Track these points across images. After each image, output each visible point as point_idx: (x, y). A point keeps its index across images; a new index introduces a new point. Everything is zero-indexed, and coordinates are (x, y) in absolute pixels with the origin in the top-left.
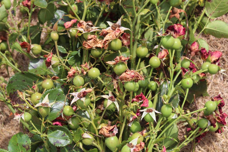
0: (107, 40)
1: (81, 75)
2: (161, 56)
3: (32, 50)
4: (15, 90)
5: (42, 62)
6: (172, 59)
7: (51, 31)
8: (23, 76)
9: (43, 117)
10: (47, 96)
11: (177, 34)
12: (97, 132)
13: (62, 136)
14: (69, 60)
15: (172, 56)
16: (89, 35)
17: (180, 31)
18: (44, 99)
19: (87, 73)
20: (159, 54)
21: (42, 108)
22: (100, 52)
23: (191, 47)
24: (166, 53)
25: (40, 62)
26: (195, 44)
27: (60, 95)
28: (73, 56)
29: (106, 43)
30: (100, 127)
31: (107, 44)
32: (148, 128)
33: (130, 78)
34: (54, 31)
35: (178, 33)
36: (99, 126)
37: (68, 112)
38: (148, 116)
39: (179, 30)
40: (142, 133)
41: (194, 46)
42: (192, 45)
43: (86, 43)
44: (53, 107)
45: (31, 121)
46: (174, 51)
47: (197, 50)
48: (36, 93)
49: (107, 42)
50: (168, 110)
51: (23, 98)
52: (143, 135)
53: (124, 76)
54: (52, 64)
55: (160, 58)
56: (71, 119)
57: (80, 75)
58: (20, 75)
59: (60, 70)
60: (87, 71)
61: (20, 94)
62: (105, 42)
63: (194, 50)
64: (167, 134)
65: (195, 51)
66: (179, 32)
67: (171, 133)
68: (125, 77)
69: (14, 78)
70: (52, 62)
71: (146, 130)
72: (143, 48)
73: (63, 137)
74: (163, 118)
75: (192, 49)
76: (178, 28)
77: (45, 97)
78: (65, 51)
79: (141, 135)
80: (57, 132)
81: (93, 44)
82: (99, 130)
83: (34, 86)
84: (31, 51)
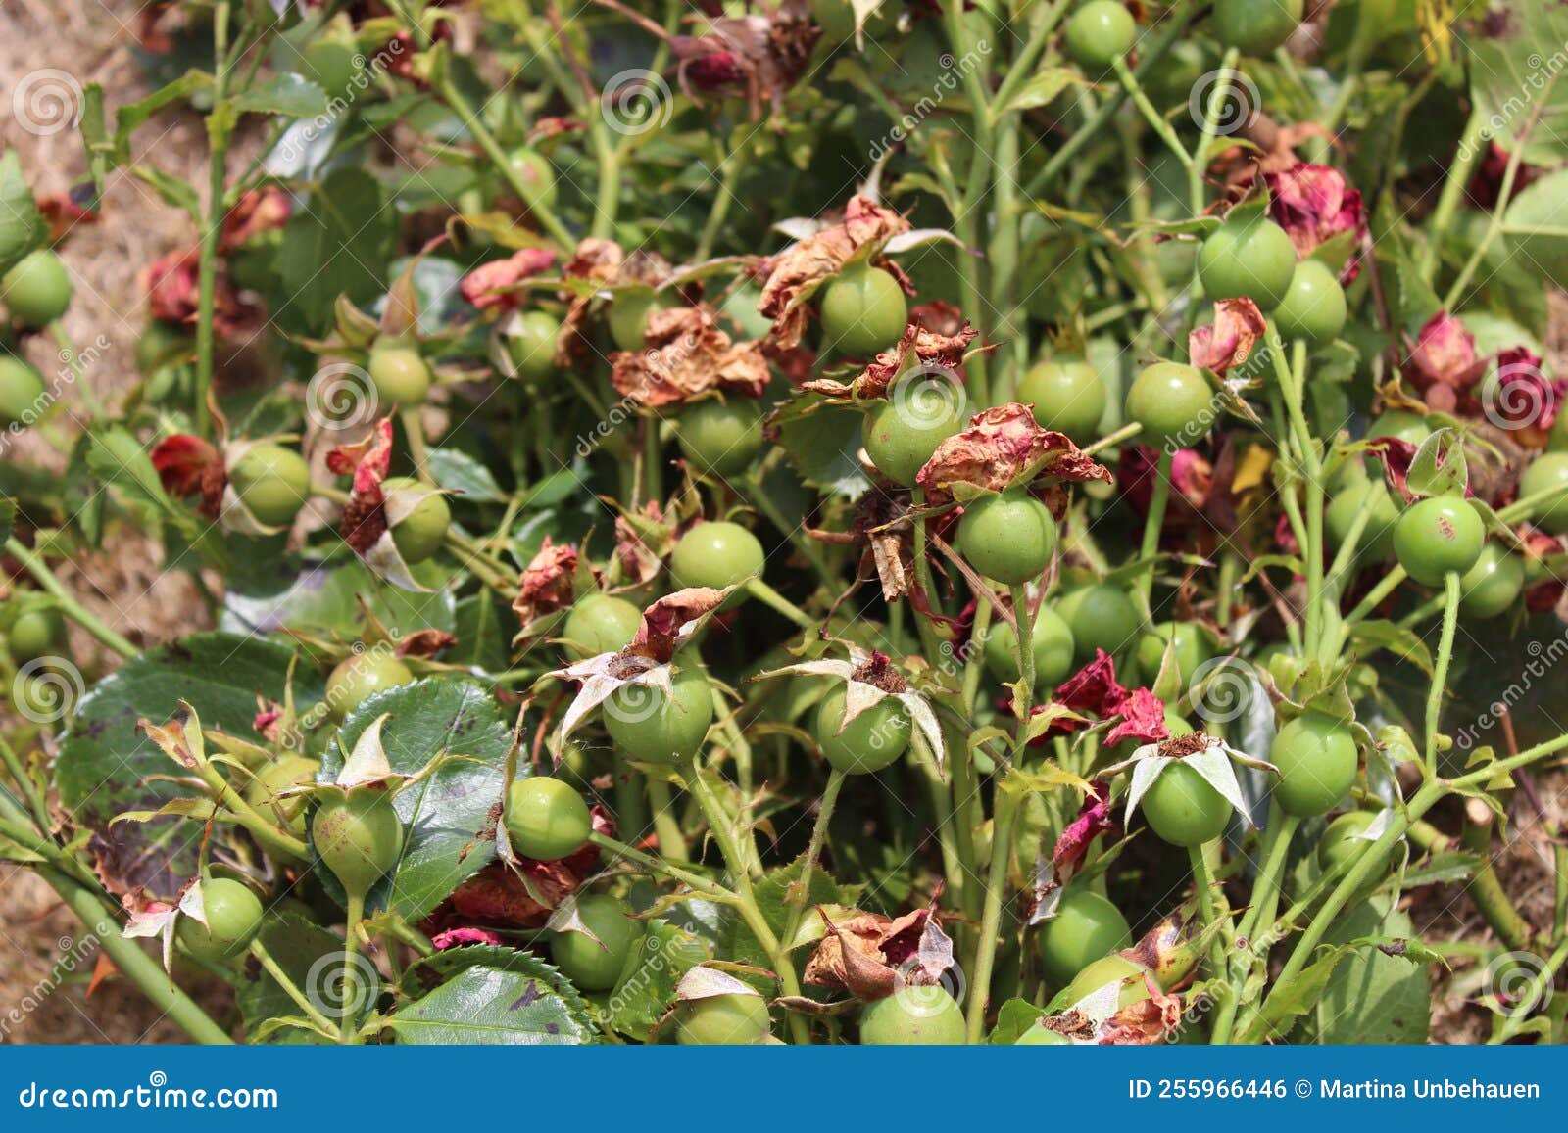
0: (795, 281)
1: (618, 590)
2: (1210, 350)
3: (239, 480)
4: (124, 791)
5: (319, 586)
6: (1293, 389)
7: (371, 341)
8: (183, 677)
9: (347, 888)
10: (372, 733)
11: (1303, 229)
12: (786, 970)
13: (515, 1006)
14: (521, 543)
15: (1291, 371)
16: (654, 309)
17: (1322, 204)
18: (351, 761)
19: (667, 561)
20: (1193, 340)
21: (342, 810)
22: (747, 424)
23: (1416, 351)
24: (1246, 327)
25: (303, 592)
26: (1443, 330)
27: (470, 726)
28: (547, 515)
29: (788, 296)
30: (809, 930)
31: (790, 304)
32: (1186, 912)
33: (1000, 468)
34: (394, 332)
35: (1309, 223)
36: (800, 921)
37: (545, 816)
38: (1177, 782)
39: (1311, 203)
40: (1144, 949)
41: (1440, 342)
42: (1422, 337)
43: (636, 369)
44: (427, 820)
45: (258, 948)
46: (1300, 349)
47: (1466, 373)
48: (282, 760)
49: (793, 289)
50: (1324, 744)
51: (185, 757)
52: (1153, 963)
53: (954, 453)
54: (396, 516)
55: (1207, 362)
56: (571, 899)
57: (612, 587)
58: (157, 674)
59: (460, 613)
60: (665, 551)
61: (160, 737)
62: (781, 294)
63: (1447, 368)
64: (1339, 1005)
65: (1449, 376)
66: (1317, 216)
67: (1374, 984)
68: (966, 457)
69: (111, 701)
70: (392, 499)
71: (1178, 924)
72: (1063, 363)
73: (522, 1008)
74: (1292, 824)
75: (1431, 367)
76: (1304, 194)
77: (360, 744)
78: (484, 486)
79: (1140, 968)
80: (474, 985)
81: (690, 366)
82: (802, 956)
83: (265, 715)
84: (230, 492)
